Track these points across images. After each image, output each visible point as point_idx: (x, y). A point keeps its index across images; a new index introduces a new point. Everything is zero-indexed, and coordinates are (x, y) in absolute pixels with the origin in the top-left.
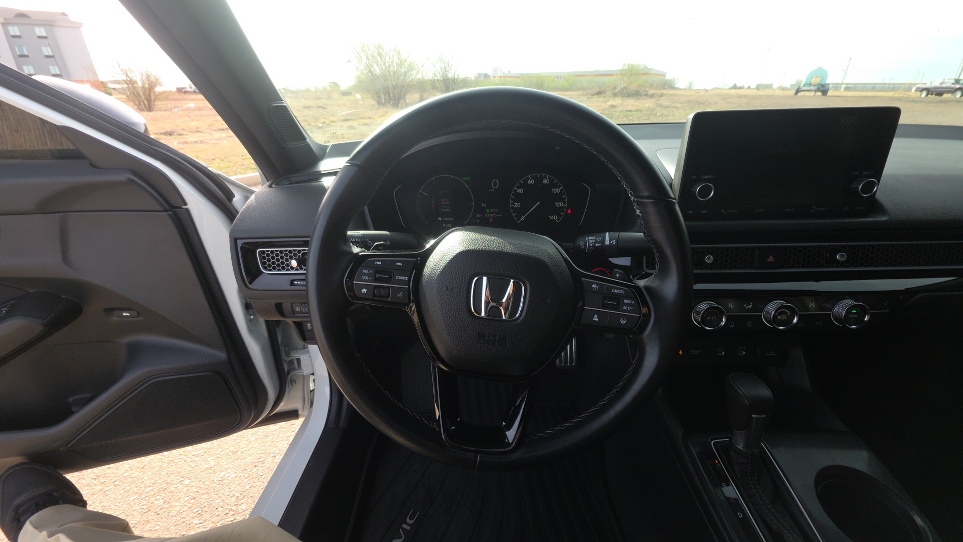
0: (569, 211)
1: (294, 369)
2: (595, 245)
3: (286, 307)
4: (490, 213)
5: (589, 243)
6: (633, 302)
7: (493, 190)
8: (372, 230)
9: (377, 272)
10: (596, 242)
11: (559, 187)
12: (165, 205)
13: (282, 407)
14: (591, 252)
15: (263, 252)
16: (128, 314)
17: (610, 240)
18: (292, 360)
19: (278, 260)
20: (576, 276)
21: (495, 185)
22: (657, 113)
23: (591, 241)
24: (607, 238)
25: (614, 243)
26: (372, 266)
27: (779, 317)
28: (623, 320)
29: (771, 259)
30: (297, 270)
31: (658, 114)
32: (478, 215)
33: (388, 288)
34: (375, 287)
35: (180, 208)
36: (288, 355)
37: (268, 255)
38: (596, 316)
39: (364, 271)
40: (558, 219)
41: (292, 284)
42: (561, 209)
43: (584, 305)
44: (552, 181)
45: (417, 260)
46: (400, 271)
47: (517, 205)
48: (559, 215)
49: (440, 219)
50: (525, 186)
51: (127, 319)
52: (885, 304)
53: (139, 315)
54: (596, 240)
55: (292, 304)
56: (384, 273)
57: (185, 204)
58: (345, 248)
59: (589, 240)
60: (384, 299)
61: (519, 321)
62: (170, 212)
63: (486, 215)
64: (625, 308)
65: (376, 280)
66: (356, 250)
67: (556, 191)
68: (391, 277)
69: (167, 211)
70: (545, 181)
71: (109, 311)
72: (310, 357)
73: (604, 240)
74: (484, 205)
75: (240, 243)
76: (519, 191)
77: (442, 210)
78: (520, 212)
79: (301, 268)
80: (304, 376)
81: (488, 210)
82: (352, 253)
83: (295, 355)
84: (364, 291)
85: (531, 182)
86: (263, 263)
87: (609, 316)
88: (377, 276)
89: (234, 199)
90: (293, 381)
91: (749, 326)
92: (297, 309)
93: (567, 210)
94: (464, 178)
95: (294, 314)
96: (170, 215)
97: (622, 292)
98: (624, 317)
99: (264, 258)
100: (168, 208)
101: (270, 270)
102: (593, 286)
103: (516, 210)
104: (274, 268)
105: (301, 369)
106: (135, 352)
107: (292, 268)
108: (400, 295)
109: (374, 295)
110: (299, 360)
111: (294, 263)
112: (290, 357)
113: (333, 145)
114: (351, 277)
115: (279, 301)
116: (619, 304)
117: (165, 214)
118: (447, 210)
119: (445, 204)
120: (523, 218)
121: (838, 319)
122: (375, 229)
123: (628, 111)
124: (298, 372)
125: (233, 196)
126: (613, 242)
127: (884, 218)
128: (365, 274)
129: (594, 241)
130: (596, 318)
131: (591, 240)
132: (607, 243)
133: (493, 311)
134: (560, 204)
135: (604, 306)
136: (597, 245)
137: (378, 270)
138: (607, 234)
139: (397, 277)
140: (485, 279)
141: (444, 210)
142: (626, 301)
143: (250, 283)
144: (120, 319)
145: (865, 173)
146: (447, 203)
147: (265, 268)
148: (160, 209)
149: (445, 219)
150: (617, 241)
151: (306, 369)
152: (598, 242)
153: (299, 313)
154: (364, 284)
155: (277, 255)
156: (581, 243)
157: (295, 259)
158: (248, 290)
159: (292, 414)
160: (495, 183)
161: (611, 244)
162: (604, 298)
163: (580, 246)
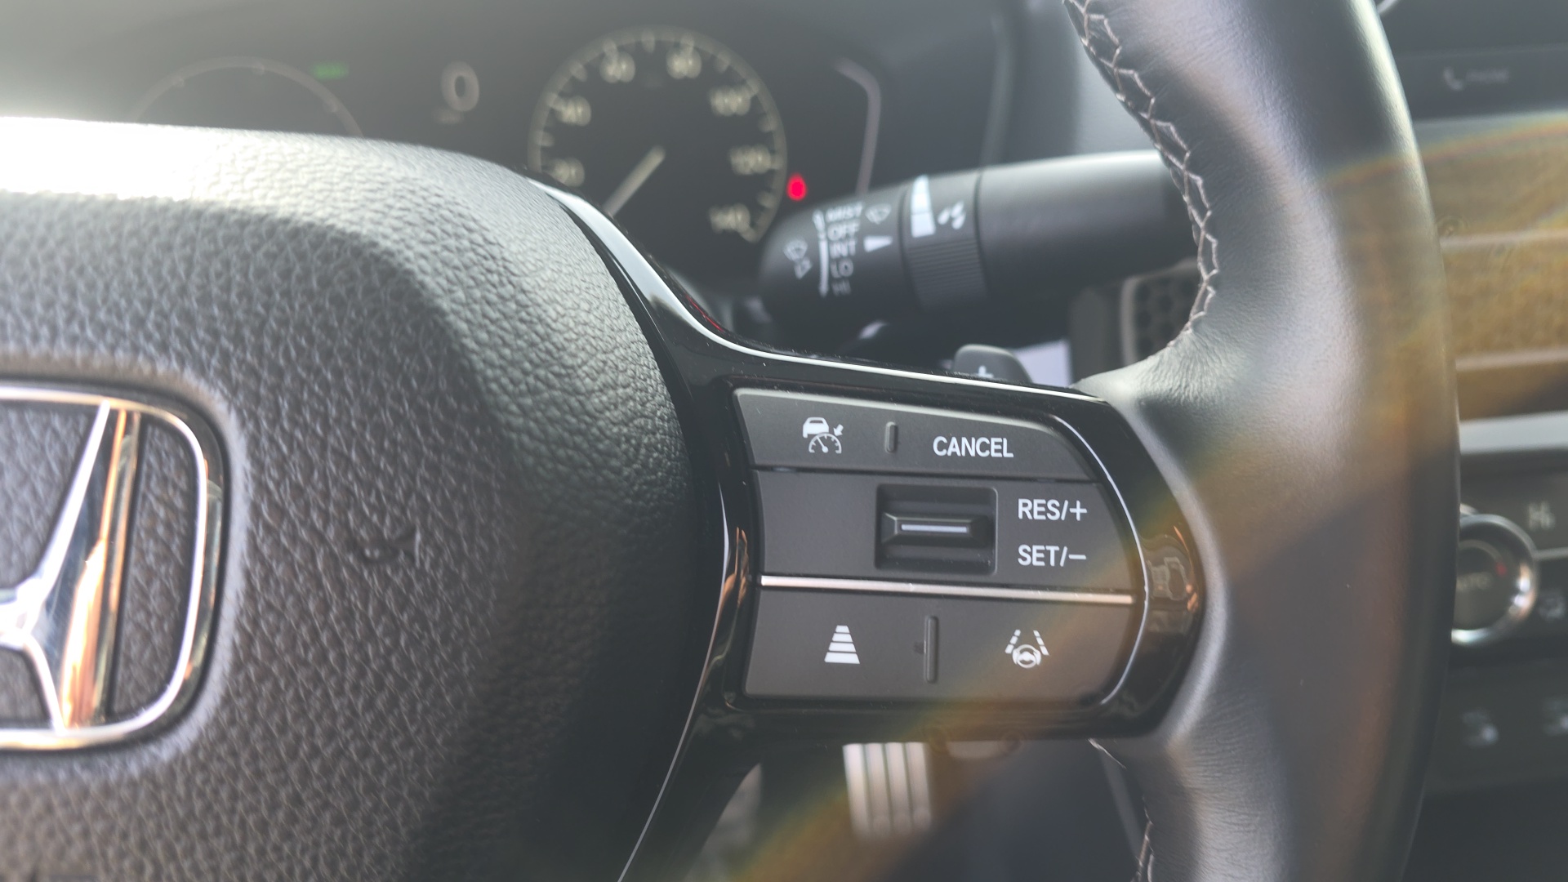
2: (860, 246)
5: (830, 242)
6: (1079, 511)
10: (867, 230)
11: (744, 85)
14: (843, 288)
17: (936, 211)
21: (465, 92)
23: (841, 231)
24: (922, 203)
25: (956, 224)
28: (1027, 640)
38: (842, 634)
44: (708, 63)
50: (593, 88)
54: (863, 218)
59: (830, 226)
64: (1031, 556)
67: (731, 102)
70: (683, 65)
73: (902, 222)
76: (569, 114)
85: (618, 69)
87: (929, 623)
94: (321, 74)
97: (999, 448)
98: (1029, 617)
102: (809, 428)
116: (983, 533)
126: (951, 220)
129: (853, 227)
130: (842, 650)
131: (839, 222)
132: (923, 226)
134: (752, 161)
135: (894, 559)
136: (870, 245)
138: (921, 186)
142: (1029, 508)
150: (975, 213)
152: (876, 230)
156: (794, 249)
160: (461, 86)
161: (943, 229)
162: (885, 502)
163: (791, 265)
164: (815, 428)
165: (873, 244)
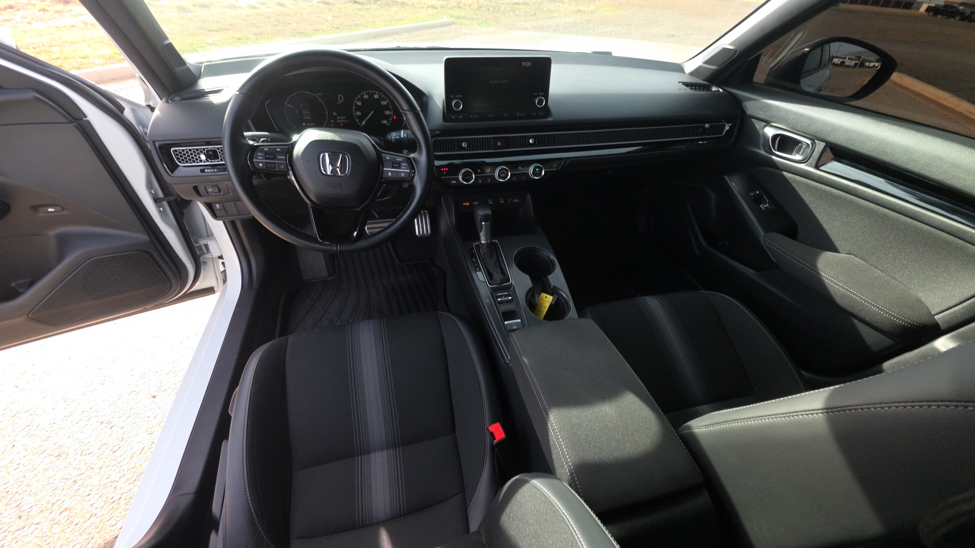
0: (395, 118)
1: (204, 253)
3: (201, 189)
4: (340, 119)
5: (393, 137)
6: (406, 165)
7: (340, 103)
8: (254, 132)
9: (266, 154)
10: (397, 136)
11: (386, 100)
12: (70, 118)
13: (199, 286)
15: (176, 151)
16: (53, 210)
18: (201, 246)
19: (189, 156)
20: (379, 154)
22: (543, 8)
24: (402, 133)
26: (262, 151)
27: (502, 175)
28: (403, 174)
29: (499, 144)
30: (204, 162)
31: (545, 9)
32: (332, 121)
33: (275, 163)
34: (267, 163)
35: (82, 119)
36: (196, 242)
37: (180, 153)
39: (259, 154)
40: (388, 123)
41: (202, 171)
42: (389, 116)
43: (383, 167)
44: (380, 96)
45: (289, 148)
46: (280, 153)
47: (358, 113)
48: (388, 121)
49: (304, 124)
50: (362, 100)
51: (52, 214)
52: (554, 165)
53: (63, 209)
54: (396, 134)
55: (205, 187)
56: (271, 154)
57: (86, 116)
58: (244, 141)
59: (393, 135)
60: (273, 169)
61: (348, 175)
62: (75, 124)
63: (338, 121)
64: (403, 168)
65: (267, 159)
66: (251, 142)
67: (384, 103)
68: (275, 157)
69: (73, 122)
70: (376, 96)
71: (35, 208)
72: (216, 242)
73: (400, 135)
74: (335, 114)
75: (157, 144)
76: (358, 103)
77: (303, 117)
78: (361, 118)
79: (208, 161)
80: (213, 258)
81: (338, 118)
82: (249, 144)
83: (202, 242)
84: (261, 165)
85: (366, 97)
86: (178, 159)
87: (396, 173)
88: (267, 156)
89: (125, 111)
90: (205, 263)
91: (489, 181)
92: (210, 190)
93: (393, 117)
94: (317, 94)
95: (208, 194)
96: (75, 126)
97: (401, 160)
98: (403, 172)
99: (177, 155)
100: (72, 120)
101: (184, 163)
103: (358, 117)
104: (187, 162)
105: (210, 253)
106: (64, 243)
107: (201, 161)
108: (282, 167)
109: (267, 167)
110: (206, 246)
111: (203, 157)
112: (198, 243)
113: (205, 66)
114: (251, 158)
115: (196, 184)
116: (400, 166)
117: (70, 125)
118: (308, 118)
119: (307, 114)
120: (364, 123)
122: (257, 131)
123: (515, 4)
124: (208, 256)
125: (124, 109)
127: (551, 119)
128: (260, 156)
130: (390, 174)
132: (402, 136)
133: (334, 171)
134: (388, 113)
135: (393, 167)
137: (266, 153)
138: (402, 131)
139: (279, 157)
140: (327, 154)
141: (306, 118)
142: (403, 164)
143: (172, 172)
144: (46, 214)
145: (540, 94)
147: (180, 162)
148: (67, 122)
150: (407, 135)
151: (214, 251)
153: (211, 192)
154: (260, 162)
155: (187, 152)
156: (389, 137)
157: (204, 154)
158: (170, 177)
159: (210, 291)
160: (341, 98)
161: (404, 137)
162: (393, 163)
163: (389, 139)
164: (388, 158)
165: (397, 137)
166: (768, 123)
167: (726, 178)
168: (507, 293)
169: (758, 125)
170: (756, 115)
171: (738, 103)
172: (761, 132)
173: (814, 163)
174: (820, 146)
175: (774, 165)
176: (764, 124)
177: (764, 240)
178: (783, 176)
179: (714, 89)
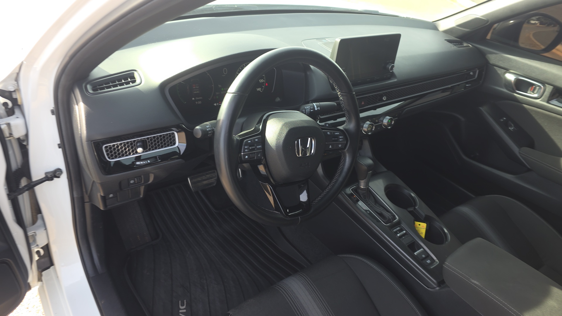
2: (310, 111)
5: (307, 110)
6: (342, 137)
7: (225, 75)
17: (317, 108)
19: (118, 150)
21: (225, 72)
24: (315, 105)
25: (319, 109)
34: (250, 153)
37: (111, 148)
38: (331, 146)
39: (245, 147)
48: (262, 88)
49: (193, 99)
55: (128, 179)
59: (307, 108)
61: (313, 155)
64: (340, 140)
65: (250, 150)
68: (255, 147)
73: (314, 108)
74: (220, 86)
77: (194, 93)
86: (108, 155)
87: (335, 145)
92: (132, 181)
93: (266, 84)
95: (129, 185)
97: (338, 133)
98: (340, 144)
99: (108, 151)
101: (113, 159)
108: (260, 155)
109: (250, 158)
116: (338, 139)
118: (198, 92)
119: (196, 88)
121: (385, 125)
129: (310, 109)
131: (308, 108)
134: (262, 81)
135: (332, 141)
136: (311, 111)
139: (258, 147)
140: (300, 140)
141: (195, 92)
142: (340, 137)
146: (197, 87)
147: (111, 158)
149: (197, 98)
150: (320, 107)
152: (312, 109)
153: (132, 184)
155: (118, 147)
156: (304, 111)
162: (333, 137)
164: (328, 133)
166: (507, 70)
167: (481, 108)
168: (399, 228)
169: (500, 71)
170: (497, 64)
171: (482, 55)
172: (502, 76)
173: (546, 99)
174: (549, 89)
175: (516, 100)
176: (505, 71)
177: (520, 153)
178: (524, 108)
179: (465, 44)
